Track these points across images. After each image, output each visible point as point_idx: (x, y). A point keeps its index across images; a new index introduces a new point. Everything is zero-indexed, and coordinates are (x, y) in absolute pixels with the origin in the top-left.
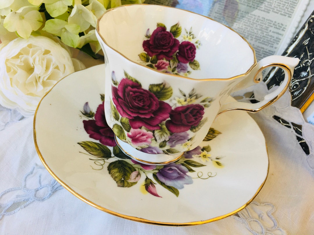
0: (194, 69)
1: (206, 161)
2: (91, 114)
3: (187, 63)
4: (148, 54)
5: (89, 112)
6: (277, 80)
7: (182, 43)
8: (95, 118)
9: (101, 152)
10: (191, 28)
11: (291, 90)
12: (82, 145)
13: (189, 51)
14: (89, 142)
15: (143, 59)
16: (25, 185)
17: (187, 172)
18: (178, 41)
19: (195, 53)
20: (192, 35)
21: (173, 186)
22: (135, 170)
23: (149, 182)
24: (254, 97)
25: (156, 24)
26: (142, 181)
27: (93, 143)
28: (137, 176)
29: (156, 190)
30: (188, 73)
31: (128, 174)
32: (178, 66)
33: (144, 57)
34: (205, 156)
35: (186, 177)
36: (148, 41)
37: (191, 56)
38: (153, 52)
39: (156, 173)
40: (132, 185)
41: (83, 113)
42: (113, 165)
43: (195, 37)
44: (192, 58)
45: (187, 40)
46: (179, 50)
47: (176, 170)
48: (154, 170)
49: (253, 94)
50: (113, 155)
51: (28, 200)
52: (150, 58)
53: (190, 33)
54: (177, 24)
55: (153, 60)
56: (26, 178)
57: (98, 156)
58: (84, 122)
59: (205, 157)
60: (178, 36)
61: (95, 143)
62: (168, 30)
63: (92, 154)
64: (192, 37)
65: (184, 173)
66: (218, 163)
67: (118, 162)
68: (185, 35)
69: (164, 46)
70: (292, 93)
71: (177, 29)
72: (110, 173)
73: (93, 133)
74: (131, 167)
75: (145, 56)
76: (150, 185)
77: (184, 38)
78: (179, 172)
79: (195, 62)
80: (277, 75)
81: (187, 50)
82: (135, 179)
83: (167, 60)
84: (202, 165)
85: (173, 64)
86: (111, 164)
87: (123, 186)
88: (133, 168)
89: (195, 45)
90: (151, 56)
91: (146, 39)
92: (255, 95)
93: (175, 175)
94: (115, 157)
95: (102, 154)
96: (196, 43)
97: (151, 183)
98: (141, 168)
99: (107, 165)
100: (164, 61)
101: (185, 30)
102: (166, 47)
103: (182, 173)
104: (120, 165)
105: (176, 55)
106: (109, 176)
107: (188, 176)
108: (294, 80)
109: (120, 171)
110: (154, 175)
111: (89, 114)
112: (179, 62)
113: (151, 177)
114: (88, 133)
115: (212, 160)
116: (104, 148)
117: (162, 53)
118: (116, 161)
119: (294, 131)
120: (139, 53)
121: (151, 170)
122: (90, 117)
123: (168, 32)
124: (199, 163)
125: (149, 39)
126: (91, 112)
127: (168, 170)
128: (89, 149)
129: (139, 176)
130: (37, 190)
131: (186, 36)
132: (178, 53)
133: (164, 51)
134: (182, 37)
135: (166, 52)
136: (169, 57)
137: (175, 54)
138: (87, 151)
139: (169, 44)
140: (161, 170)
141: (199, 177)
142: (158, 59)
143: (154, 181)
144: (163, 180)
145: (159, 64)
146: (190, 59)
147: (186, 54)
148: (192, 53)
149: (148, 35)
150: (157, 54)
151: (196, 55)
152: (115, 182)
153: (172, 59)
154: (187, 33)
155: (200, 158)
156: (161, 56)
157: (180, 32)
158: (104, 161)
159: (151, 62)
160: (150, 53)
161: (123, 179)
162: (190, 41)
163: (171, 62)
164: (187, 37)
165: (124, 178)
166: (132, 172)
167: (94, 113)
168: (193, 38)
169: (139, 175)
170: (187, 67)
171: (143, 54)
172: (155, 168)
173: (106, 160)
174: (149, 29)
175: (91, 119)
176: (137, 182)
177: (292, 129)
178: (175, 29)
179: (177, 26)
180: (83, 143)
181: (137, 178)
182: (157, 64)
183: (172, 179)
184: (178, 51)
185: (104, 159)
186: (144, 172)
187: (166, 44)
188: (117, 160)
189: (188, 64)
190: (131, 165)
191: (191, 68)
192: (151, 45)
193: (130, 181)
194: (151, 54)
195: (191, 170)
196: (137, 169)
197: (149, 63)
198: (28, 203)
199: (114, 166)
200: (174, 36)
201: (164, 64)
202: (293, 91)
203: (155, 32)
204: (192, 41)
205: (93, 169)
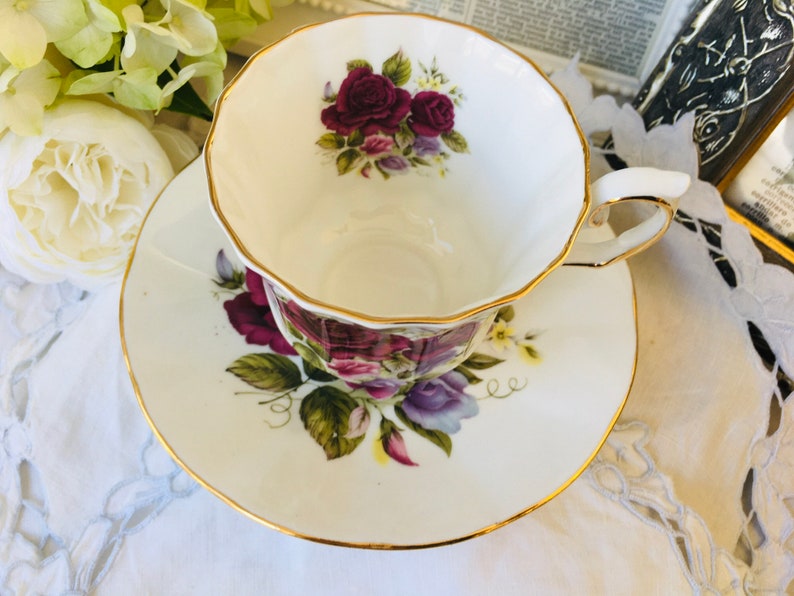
0: (455, 150)
1: (505, 348)
2: (237, 279)
3: (436, 135)
4: (339, 133)
5: (229, 274)
6: (669, 105)
7: (417, 96)
8: (248, 285)
9: (280, 376)
10: (435, 59)
11: (699, 137)
12: (236, 371)
13: (438, 112)
14: (249, 357)
15: (330, 146)
16: (146, 469)
17: (465, 386)
18: (405, 93)
19: (452, 116)
20: (438, 75)
21: (439, 429)
22: (357, 406)
23: (389, 429)
24: (612, 146)
25: (345, 67)
26: (373, 431)
27: (258, 358)
28: (363, 419)
29: (404, 447)
30: (442, 157)
31: (344, 419)
32: (415, 144)
33: (331, 141)
34: (502, 333)
35: (464, 400)
36: (331, 107)
37: (443, 122)
38: (349, 127)
39: (402, 403)
40: (355, 446)
41: (219, 281)
42: (310, 402)
43: (448, 81)
44: (447, 127)
45: (428, 88)
46: (412, 112)
47: (442, 386)
48: (395, 396)
49: (610, 138)
50: (304, 377)
51: (161, 499)
52: (346, 138)
53: (433, 72)
54: (396, 55)
55: (354, 141)
56: (143, 454)
57: (275, 389)
58: (228, 305)
59: (503, 338)
60: (405, 81)
61: (262, 356)
62: (378, 70)
63: (263, 389)
64: (438, 79)
65: (459, 388)
66: (530, 351)
67: (317, 394)
68: (420, 78)
69: (372, 106)
70: (702, 146)
71: (399, 65)
72: (306, 427)
73: (251, 328)
74: (347, 398)
75: (333, 138)
76: (392, 437)
77: (420, 83)
78: (449, 389)
79: (455, 136)
80: (667, 91)
81: (432, 109)
82: (359, 427)
83: (387, 134)
84: (496, 362)
85: (403, 141)
86: (305, 401)
87: (338, 455)
88: (353, 400)
89: (451, 97)
90: (346, 135)
91: (326, 105)
92: (616, 140)
93: (441, 399)
94: (311, 381)
95: (282, 382)
96: (453, 92)
97: (394, 430)
98: (368, 396)
99: (297, 405)
100: (381, 136)
101: (421, 64)
102: (379, 110)
103: (454, 392)
104: (324, 399)
105: (408, 122)
106: (306, 434)
107: (468, 396)
108: (706, 112)
109: (326, 415)
110: (398, 409)
111: (233, 280)
112: (417, 135)
113: (391, 415)
114: (241, 332)
115: (516, 343)
116: (283, 363)
117: (371, 121)
118: (315, 391)
119: (703, 239)
120: (317, 138)
121: (389, 397)
122: (236, 287)
123: (377, 76)
124: (489, 358)
125: (333, 104)
126: (235, 272)
127: (425, 390)
128: (252, 376)
129: (366, 418)
130: (172, 478)
131: (424, 80)
132: (410, 117)
133: (376, 117)
134: (415, 82)
135: (380, 119)
136: (390, 128)
137: (405, 119)
138: (250, 383)
139: (385, 100)
140: (410, 392)
141: (491, 395)
142: (364, 134)
143: (399, 423)
144: (416, 416)
145: (370, 143)
146: (443, 128)
147: (431, 117)
148: (444, 115)
149: (330, 94)
150: (361, 125)
151: (455, 120)
152: (321, 448)
153: (399, 131)
154: (426, 72)
155: (492, 341)
156: (371, 128)
157: (408, 71)
158: (290, 398)
159: (349, 145)
160: (342, 129)
161: (335, 435)
162: (435, 89)
163: (399, 138)
164: (428, 81)
165: (337, 432)
166: (351, 411)
167: (242, 273)
168: (442, 82)
169: (366, 414)
170: (438, 144)
171: (327, 137)
172: (397, 392)
173: (293, 395)
174: (329, 84)
175: (239, 291)
176: (364, 435)
177: (699, 234)
178: (393, 66)
179: (398, 59)
180: (237, 365)
181: (363, 424)
182: (363, 145)
183: (435, 411)
184: (410, 114)
185: (288, 391)
186: (376, 407)
187: (378, 101)
188: (316, 387)
189: (439, 139)
190: (346, 394)
191: (449, 146)
192: (341, 114)
193: (350, 436)
194: (346, 131)
195: (473, 379)
196: (360, 402)
197: (346, 148)
198: (162, 505)
199: (312, 406)
200: (396, 84)
201: (380, 142)
202: (703, 139)
203: (347, 86)
204: (442, 90)
205: (272, 427)
